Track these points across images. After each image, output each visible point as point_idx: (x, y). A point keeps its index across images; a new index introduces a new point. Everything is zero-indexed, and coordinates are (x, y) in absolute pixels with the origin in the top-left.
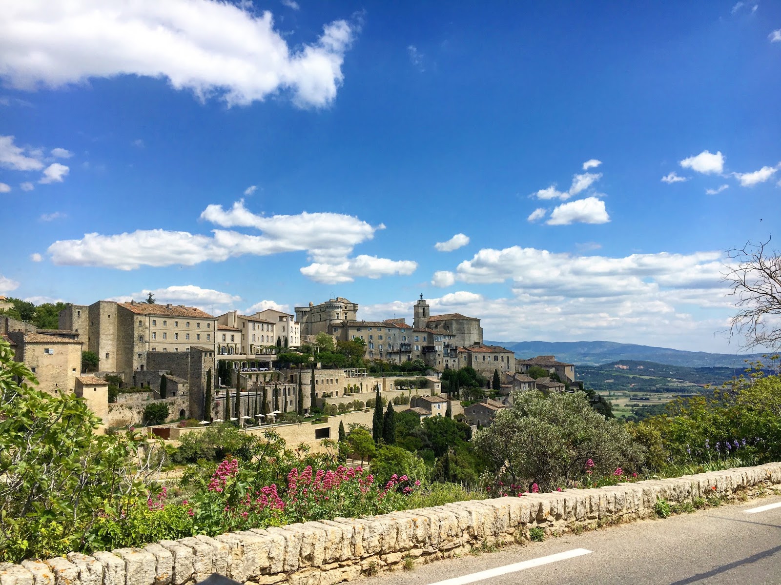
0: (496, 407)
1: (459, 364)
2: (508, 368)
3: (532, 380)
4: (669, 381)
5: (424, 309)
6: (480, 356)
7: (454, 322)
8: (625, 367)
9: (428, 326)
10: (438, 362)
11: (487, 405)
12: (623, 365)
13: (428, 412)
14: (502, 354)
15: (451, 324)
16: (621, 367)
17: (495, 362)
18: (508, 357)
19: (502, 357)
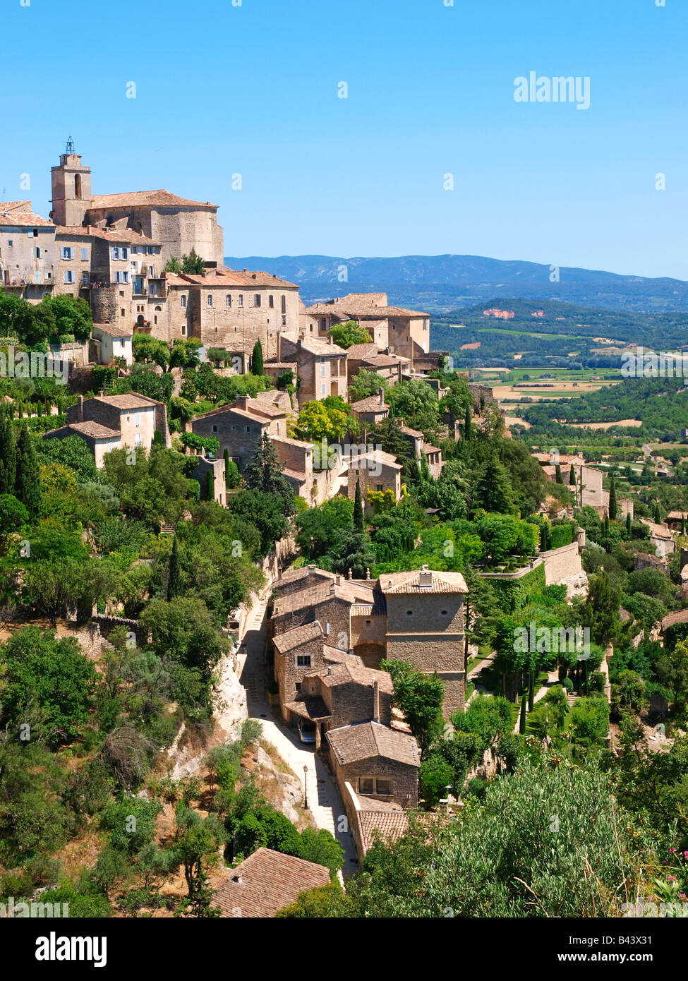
0: (267, 416)
1: (169, 316)
2: (284, 323)
3: (338, 350)
4: (596, 345)
5: (77, 177)
6: (219, 295)
7: (154, 215)
8: (505, 315)
9: (88, 220)
10: (119, 312)
11: (246, 413)
12: (502, 309)
13: (113, 433)
14: (269, 292)
15: (149, 217)
16: (497, 313)
17: (255, 310)
18: (283, 298)
19: (271, 298)
